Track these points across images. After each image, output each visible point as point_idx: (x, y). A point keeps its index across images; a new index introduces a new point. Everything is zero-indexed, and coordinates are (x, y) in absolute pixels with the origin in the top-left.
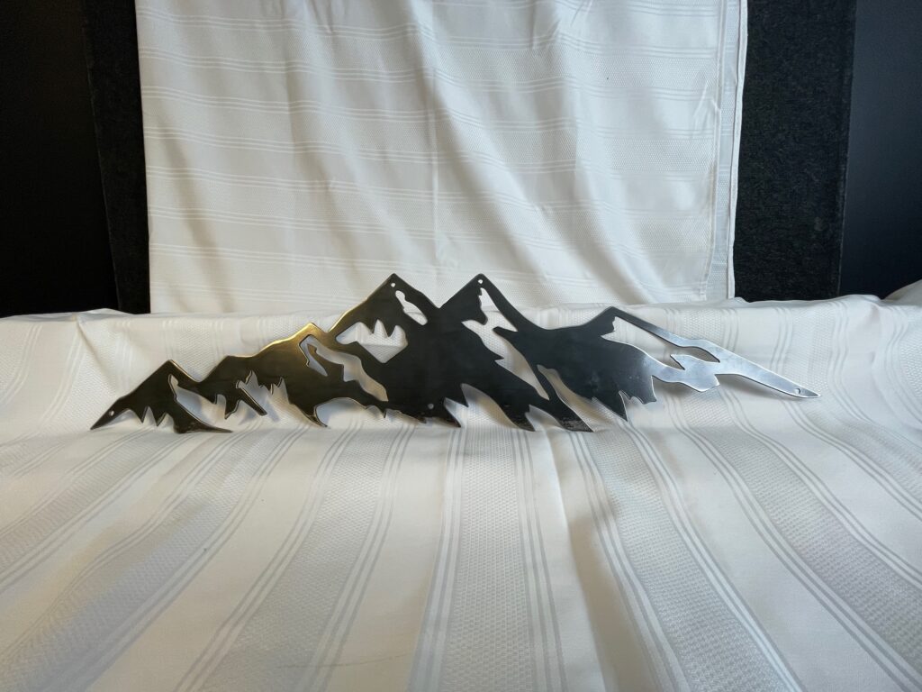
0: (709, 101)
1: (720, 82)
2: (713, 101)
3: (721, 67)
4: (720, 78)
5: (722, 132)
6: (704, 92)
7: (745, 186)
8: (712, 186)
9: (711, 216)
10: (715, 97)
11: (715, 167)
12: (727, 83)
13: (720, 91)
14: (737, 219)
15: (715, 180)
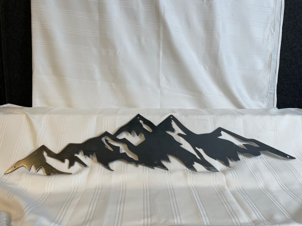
0: (270, 28)
1: (274, 22)
2: (272, 28)
3: (275, 16)
4: (275, 20)
5: (275, 41)
6: (269, 25)
7: (282, 62)
8: (270, 62)
9: (269, 74)
10: (273, 27)
11: (272, 54)
12: (277, 22)
13: (274, 25)
14: (278, 74)
15: (271, 60)
